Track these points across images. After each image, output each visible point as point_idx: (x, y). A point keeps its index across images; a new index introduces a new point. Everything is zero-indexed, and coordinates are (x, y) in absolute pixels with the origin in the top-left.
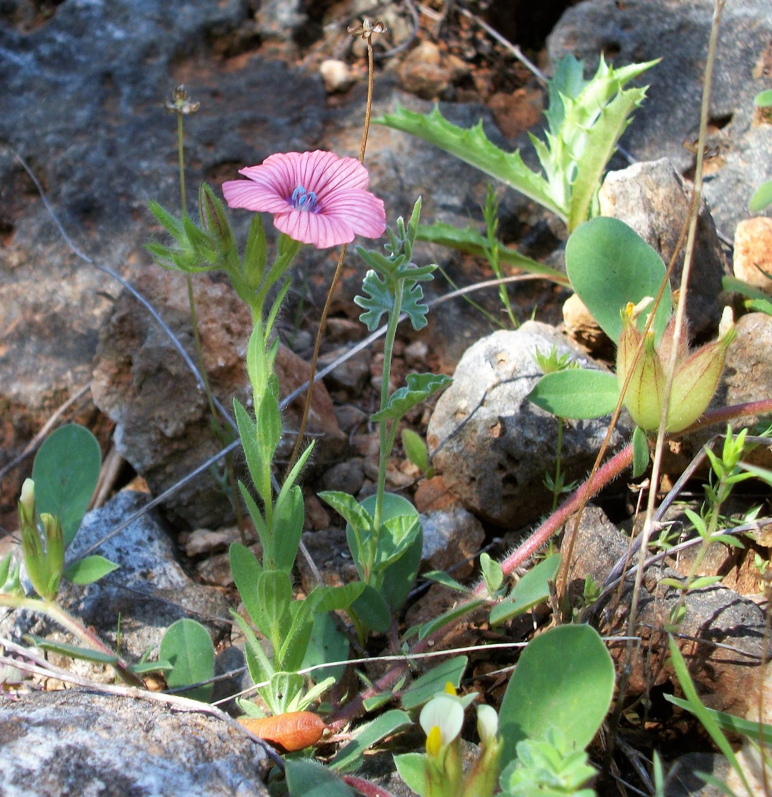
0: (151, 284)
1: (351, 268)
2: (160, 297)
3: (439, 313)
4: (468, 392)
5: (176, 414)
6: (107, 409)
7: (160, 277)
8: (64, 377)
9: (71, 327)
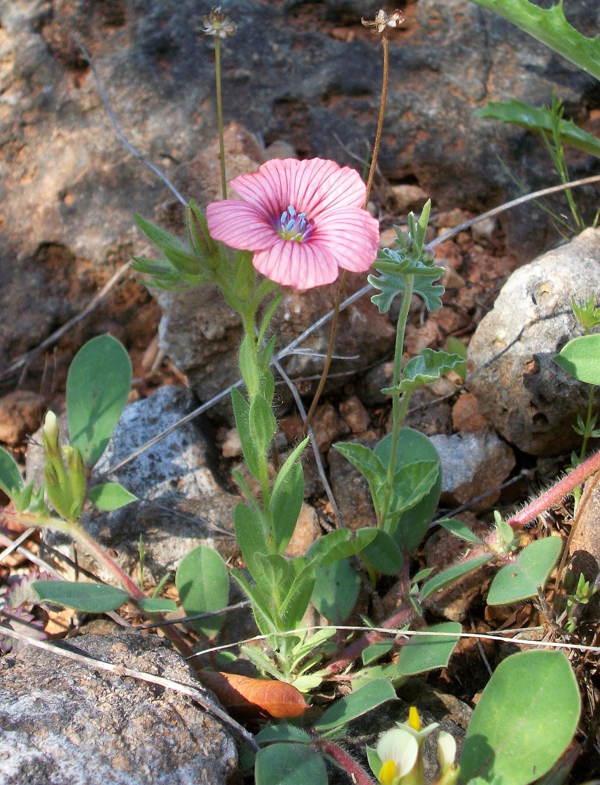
0: (203, 173)
1: (425, 131)
2: (209, 189)
3: (510, 189)
4: (507, 322)
5: (217, 317)
6: (156, 294)
7: (212, 166)
8: (129, 232)
9: (139, 178)
